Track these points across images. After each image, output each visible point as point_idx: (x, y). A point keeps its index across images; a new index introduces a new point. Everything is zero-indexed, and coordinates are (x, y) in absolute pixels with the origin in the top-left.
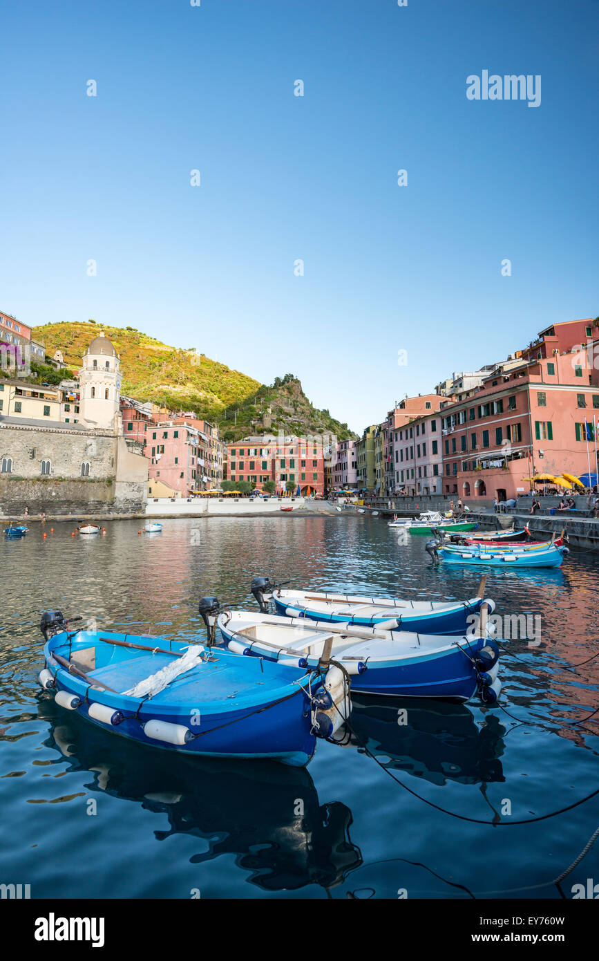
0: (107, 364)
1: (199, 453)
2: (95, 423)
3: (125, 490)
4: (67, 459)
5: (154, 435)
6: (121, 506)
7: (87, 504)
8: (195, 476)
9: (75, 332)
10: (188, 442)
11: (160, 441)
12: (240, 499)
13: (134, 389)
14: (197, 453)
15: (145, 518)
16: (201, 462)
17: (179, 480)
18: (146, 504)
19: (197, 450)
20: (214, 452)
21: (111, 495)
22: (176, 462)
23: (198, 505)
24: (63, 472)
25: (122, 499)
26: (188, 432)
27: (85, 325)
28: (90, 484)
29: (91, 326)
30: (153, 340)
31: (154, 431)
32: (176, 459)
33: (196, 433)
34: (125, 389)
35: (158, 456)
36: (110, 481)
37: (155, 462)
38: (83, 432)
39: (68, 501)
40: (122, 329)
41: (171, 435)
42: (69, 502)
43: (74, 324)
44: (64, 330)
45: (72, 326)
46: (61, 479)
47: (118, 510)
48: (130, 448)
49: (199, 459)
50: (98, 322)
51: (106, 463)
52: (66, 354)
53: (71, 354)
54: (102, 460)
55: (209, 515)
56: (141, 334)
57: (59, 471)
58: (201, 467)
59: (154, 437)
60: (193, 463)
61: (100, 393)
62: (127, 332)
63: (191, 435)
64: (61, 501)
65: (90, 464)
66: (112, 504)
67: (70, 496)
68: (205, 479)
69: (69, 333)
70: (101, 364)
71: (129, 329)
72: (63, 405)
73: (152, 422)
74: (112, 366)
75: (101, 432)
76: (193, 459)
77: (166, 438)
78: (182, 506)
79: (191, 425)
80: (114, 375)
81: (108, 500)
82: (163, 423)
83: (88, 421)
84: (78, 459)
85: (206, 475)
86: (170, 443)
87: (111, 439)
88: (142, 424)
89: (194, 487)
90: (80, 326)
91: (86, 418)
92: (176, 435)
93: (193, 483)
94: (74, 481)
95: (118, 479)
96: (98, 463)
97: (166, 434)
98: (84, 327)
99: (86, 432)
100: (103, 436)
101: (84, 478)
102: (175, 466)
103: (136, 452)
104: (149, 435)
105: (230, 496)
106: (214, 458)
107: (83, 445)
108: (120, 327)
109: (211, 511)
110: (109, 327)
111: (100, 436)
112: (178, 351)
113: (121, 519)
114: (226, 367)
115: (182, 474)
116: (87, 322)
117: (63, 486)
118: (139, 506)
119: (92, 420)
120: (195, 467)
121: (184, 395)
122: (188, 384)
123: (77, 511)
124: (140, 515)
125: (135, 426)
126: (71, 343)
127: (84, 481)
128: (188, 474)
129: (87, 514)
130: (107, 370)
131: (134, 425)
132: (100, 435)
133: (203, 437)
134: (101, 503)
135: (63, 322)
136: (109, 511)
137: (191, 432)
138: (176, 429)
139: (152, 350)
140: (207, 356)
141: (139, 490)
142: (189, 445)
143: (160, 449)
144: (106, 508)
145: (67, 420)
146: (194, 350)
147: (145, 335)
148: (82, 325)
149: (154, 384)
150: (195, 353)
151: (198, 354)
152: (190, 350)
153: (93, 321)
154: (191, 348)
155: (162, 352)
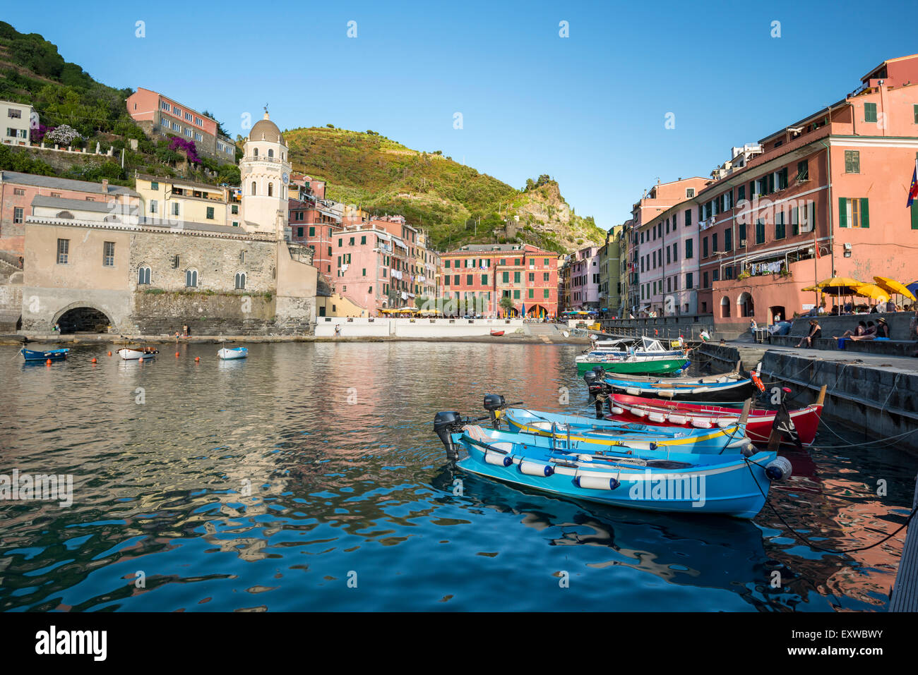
1: (394, 263)
6: (284, 326)
8: (388, 292)
9: (312, 139)
13: (373, 199)
14: (390, 264)
16: (397, 274)
18: (315, 324)
19: (390, 259)
27: (322, 131)
29: (329, 131)
30: (395, 144)
32: (364, 270)
34: (363, 200)
40: (362, 133)
43: (311, 130)
44: (300, 137)
45: (309, 132)
48: (296, 256)
49: (394, 271)
50: (336, 127)
52: (301, 163)
53: (306, 162)
56: (382, 137)
58: (397, 280)
60: (384, 275)
62: (366, 137)
66: (273, 323)
68: (405, 296)
69: (305, 140)
71: (370, 132)
76: (385, 270)
85: (406, 290)
90: (317, 132)
108: (359, 131)
110: (348, 132)
112: (421, 155)
114: (475, 171)
115: (371, 288)
116: (325, 127)
118: (306, 326)
120: (387, 281)
121: (426, 204)
122: (430, 192)
124: (306, 336)
126: (307, 151)
128: (377, 289)
135: (300, 129)
139: (393, 155)
140: (453, 159)
146: (439, 153)
147: (386, 138)
148: (319, 130)
149: (393, 193)
150: (441, 157)
151: (443, 157)
152: (435, 153)
153: (331, 126)
154: (436, 151)
155: (404, 157)
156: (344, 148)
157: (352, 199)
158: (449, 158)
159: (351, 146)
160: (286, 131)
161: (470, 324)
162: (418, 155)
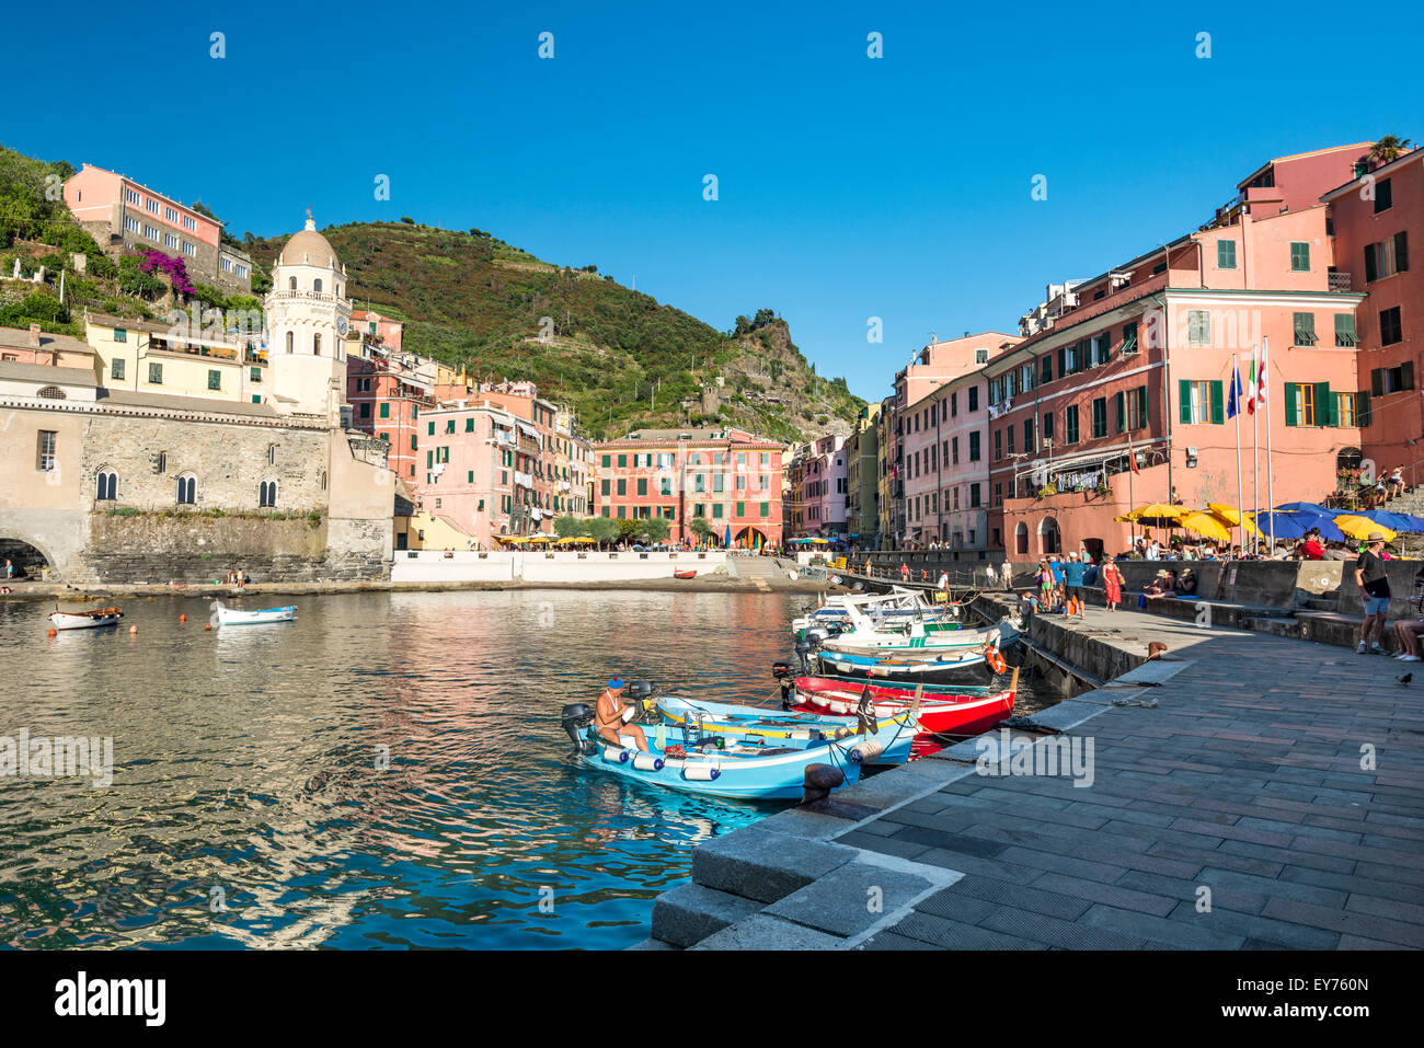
9: (376, 242)
10: (492, 441)
13: (480, 345)
26: (494, 420)
27: (394, 228)
29: (405, 228)
30: (517, 253)
31: (431, 418)
34: (463, 346)
38: (262, 420)
40: (462, 234)
41: (460, 426)
43: (373, 226)
44: (354, 238)
45: (371, 229)
50: (418, 222)
52: (358, 283)
53: (366, 282)
56: (495, 241)
59: (431, 431)
62: (470, 240)
69: (364, 244)
71: (475, 233)
80: (331, 307)
82: (451, 402)
90: (384, 230)
92: (470, 426)
97: (452, 425)
98: (392, 231)
108: (456, 231)
110: (437, 231)
112: (562, 272)
114: (652, 301)
116: (398, 222)
121: (570, 355)
122: (578, 334)
126: (368, 262)
130: (316, 298)
135: (355, 224)
139: (516, 272)
140: (616, 280)
145: (256, 399)
146: (592, 269)
147: (503, 243)
148: (388, 227)
149: (514, 336)
150: (595, 275)
151: (599, 276)
152: (585, 269)
153: (408, 221)
154: (587, 266)
155: (533, 275)
156: (430, 258)
157: (446, 346)
158: (609, 278)
159: (442, 255)
160: (332, 227)
161: (644, 560)
162: (558, 272)
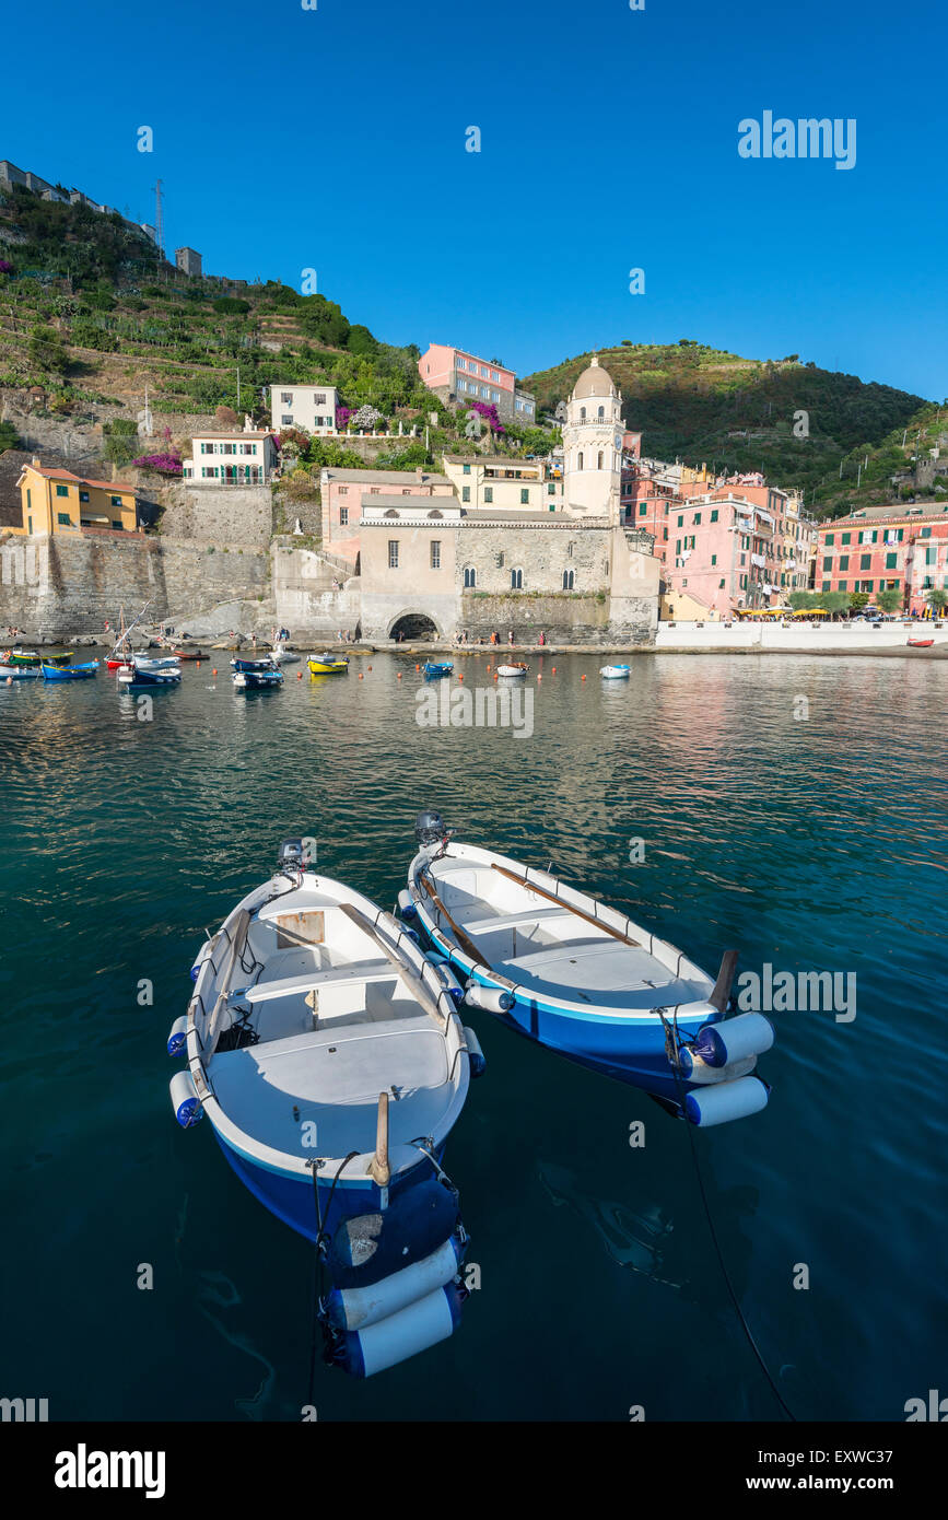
0: (601, 410)
1: (758, 543)
2: (584, 508)
3: (624, 609)
4: (543, 566)
5: (681, 519)
6: (619, 633)
7: (570, 630)
8: (746, 584)
10: (734, 528)
11: (688, 529)
12: (823, 624)
13: (687, 444)
14: (751, 545)
15: (653, 653)
16: (760, 561)
17: (717, 593)
18: (656, 631)
19: (751, 540)
20: (789, 542)
21: (604, 617)
22: (714, 562)
23: (746, 634)
24: (538, 585)
25: (620, 623)
26: (736, 511)
27: (617, 352)
28: (575, 601)
29: (625, 351)
30: (721, 355)
31: (680, 513)
32: (714, 558)
33: (750, 510)
34: (673, 447)
35: (685, 554)
36: (602, 597)
37: (680, 564)
38: (564, 524)
39: (546, 625)
40: (673, 346)
41: (707, 517)
42: (548, 627)
46: (537, 595)
47: (614, 640)
48: (633, 545)
49: (754, 556)
50: (635, 343)
51: (598, 570)
54: (591, 565)
55: (761, 649)
56: (702, 347)
57: (532, 583)
58: (760, 569)
59: (680, 524)
60: (743, 563)
61: (591, 460)
62: (679, 350)
63: (742, 515)
64: (538, 626)
65: (575, 572)
66: (605, 630)
67: (548, 618)
68: (767, 589)
70: (592, 414)
71: (684, 343)
72: (546, 485)
73: (679, 499)
74: (608, 414)
75: (591, 523)
76: (743, 556)
77: (699, 523)
78: (716, 635)
79: (742, 498)
80: (610, 428)
81: (600, 624)
82: (696, 498)
83: (574, 507)
84: (559, 563)
85: (768, 581)
86: (704, 532)
87: (603, 531)
88: (661, 505)
89: (744, 604)
90: (608, 355)
91: (573, 502)
92: (715, 517)
93: (742, 596)
94: (553, 597)
95: (613, 593)
96: (586, 569)
97: (698, 517)
98: (614, 355)
99: (570, 524)
100: (592, 528)
101: (567, 592)
102: (711, 569)
103: (643, 549)
104: (672, 521)
105: (803, 618)
106: (788, 552)
107: (565, 544)
108: (667, 345)
109: (767, 644)
110: (651, 348)
111: (588, 528)
112: (764, 365)
113: (617, 653)
114: (856, 379)
115: (723, 581)
116: (619, 346)
117: (540, 605)
118: (645, 634)
119: (579, 504)
120: (746, 570)
122: (779, 424)
123: (558, 639)
124: (646, 647)
125: (650, 507)
127: (566, 598)
128: (733, 582)
129: (571, 644)
130: (601, 422)
131: (648, 507)
132: (592, 526)
133: (765, 516)
134: (589, 628)
136: (602, 640)
137: (741, 509)
138: (715, 507)
139: (719, 373)
140: (817, 366)
141: (645, 609)
142: (736, 532)
143: (689, 541)
144: (597, 636)
145: (552, 508)
146: (793, 358)
147: (708, 348)
148: (612, 352)
149: (719, 432)
150: (797, 363)
151: (801, 364)
152: (786, 360)
153: (627, 344)
154: (789, 356)
155: (735, 373)
156: (646, 373)
157: (659, 449)
158: (811, 365)
159: (655, 369)
160: (568, 360)
162: (759, 366)
